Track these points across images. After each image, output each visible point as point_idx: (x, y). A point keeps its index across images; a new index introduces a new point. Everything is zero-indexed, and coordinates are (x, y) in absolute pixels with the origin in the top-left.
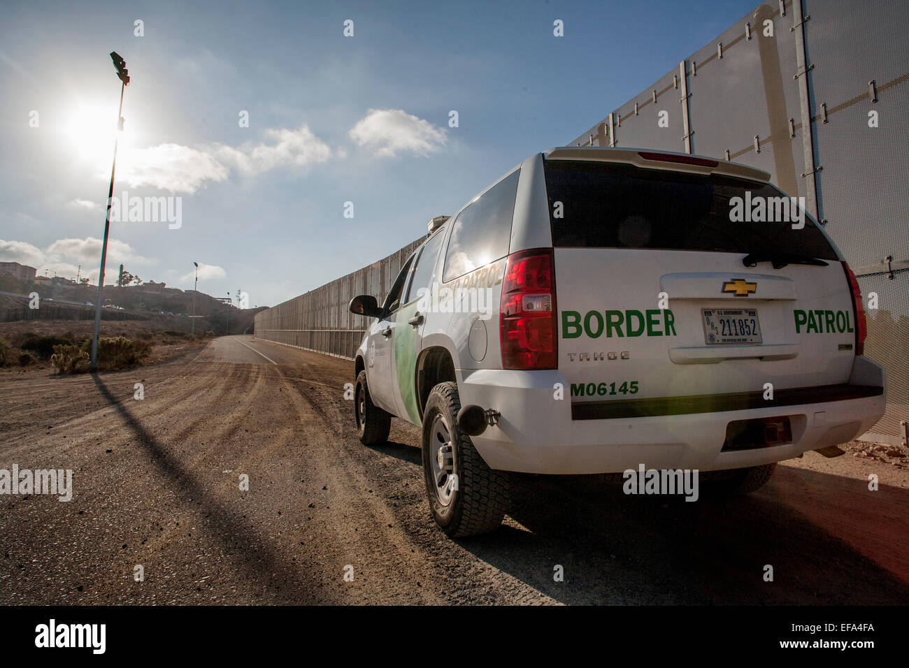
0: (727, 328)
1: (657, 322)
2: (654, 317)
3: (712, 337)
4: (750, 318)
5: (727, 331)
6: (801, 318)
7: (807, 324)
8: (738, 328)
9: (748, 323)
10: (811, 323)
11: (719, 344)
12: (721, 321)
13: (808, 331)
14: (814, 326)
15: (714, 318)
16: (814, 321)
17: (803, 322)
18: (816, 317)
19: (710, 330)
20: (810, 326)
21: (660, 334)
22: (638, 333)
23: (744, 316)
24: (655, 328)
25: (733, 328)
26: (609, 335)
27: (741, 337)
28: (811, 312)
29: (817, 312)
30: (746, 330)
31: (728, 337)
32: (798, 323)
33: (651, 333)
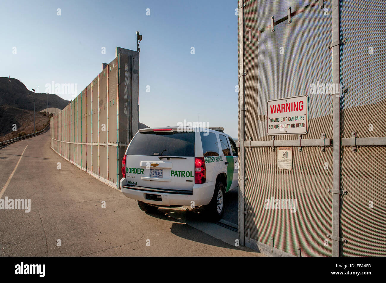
0: (155, 173)
1: (139, 171)
2: (139, 170)
3: (151, 175)
4: (161, 172)
5: (154, 174)
6: (173, 172)
7: (174, 174)
8: (157, 173)
9: (160, 173)
10: (176, 174)
11: (152, 177)
12: (154, 172)
13: (174, 176)
14: (177, 175)
15: (152, 171)
16: (177, 173)
17: (173, 174)
18: (178, 173)
19: (151, 174)
20: (175, 175)
21: (139, 173)
22: (136, 173)
23: (160, 171)
24: (139, 172)
25: (156, 174)
26: (132, 173)
27: (158, 176)
28: (176, 171)
29: (178, 171)
30: (159, 174)
31: (154, 176)
32: (172, 174)
33: (138, 173)
